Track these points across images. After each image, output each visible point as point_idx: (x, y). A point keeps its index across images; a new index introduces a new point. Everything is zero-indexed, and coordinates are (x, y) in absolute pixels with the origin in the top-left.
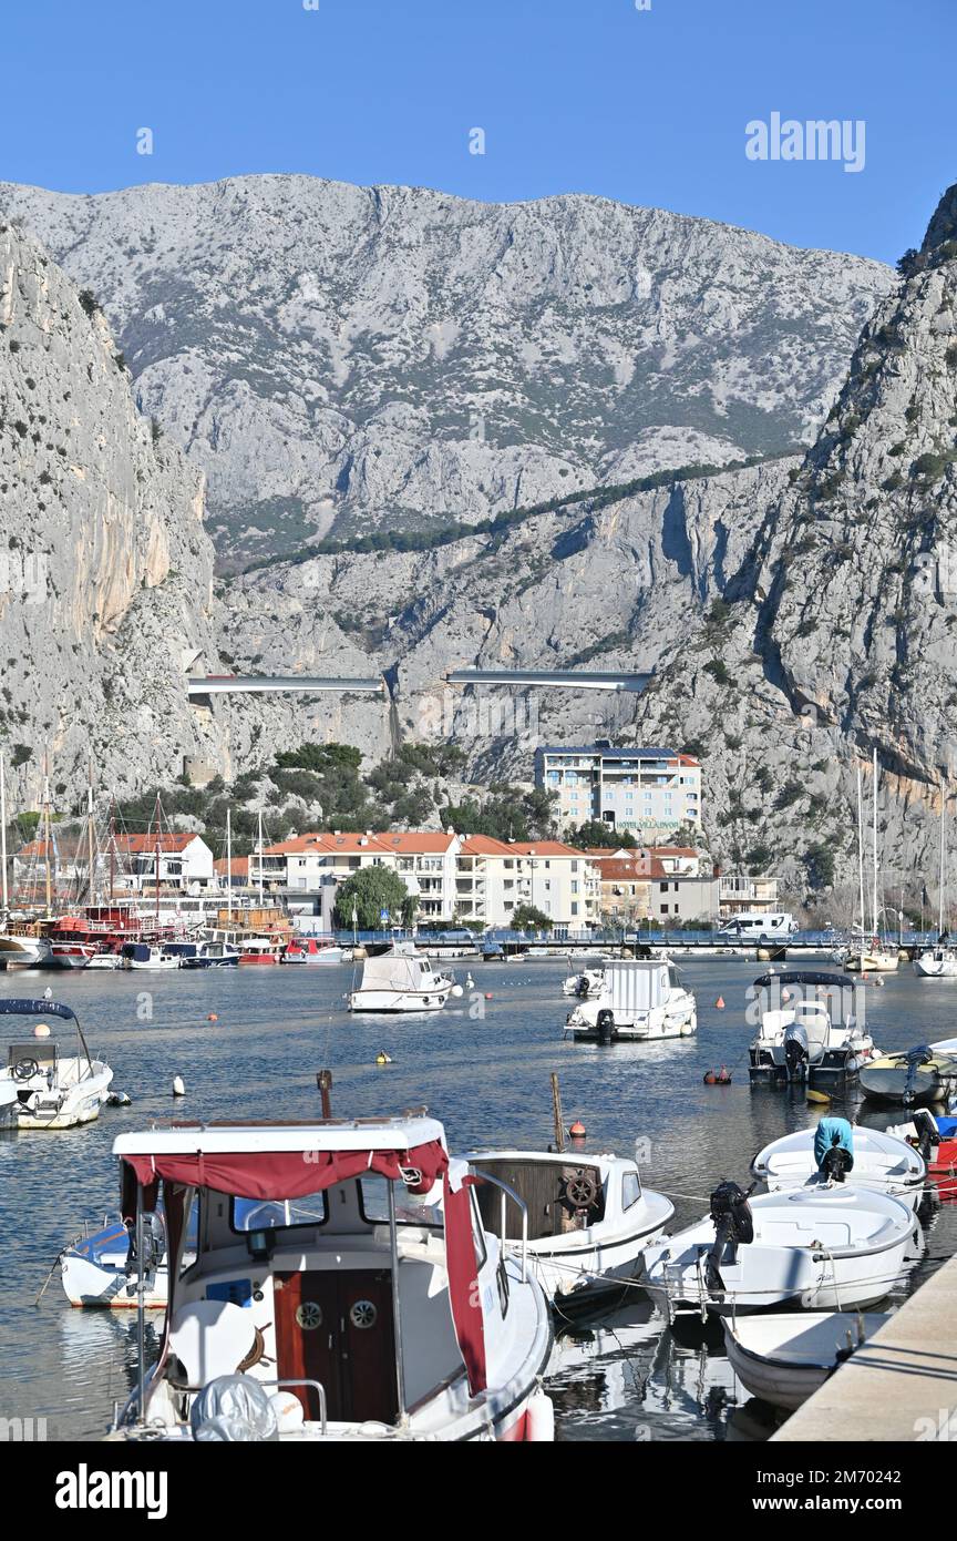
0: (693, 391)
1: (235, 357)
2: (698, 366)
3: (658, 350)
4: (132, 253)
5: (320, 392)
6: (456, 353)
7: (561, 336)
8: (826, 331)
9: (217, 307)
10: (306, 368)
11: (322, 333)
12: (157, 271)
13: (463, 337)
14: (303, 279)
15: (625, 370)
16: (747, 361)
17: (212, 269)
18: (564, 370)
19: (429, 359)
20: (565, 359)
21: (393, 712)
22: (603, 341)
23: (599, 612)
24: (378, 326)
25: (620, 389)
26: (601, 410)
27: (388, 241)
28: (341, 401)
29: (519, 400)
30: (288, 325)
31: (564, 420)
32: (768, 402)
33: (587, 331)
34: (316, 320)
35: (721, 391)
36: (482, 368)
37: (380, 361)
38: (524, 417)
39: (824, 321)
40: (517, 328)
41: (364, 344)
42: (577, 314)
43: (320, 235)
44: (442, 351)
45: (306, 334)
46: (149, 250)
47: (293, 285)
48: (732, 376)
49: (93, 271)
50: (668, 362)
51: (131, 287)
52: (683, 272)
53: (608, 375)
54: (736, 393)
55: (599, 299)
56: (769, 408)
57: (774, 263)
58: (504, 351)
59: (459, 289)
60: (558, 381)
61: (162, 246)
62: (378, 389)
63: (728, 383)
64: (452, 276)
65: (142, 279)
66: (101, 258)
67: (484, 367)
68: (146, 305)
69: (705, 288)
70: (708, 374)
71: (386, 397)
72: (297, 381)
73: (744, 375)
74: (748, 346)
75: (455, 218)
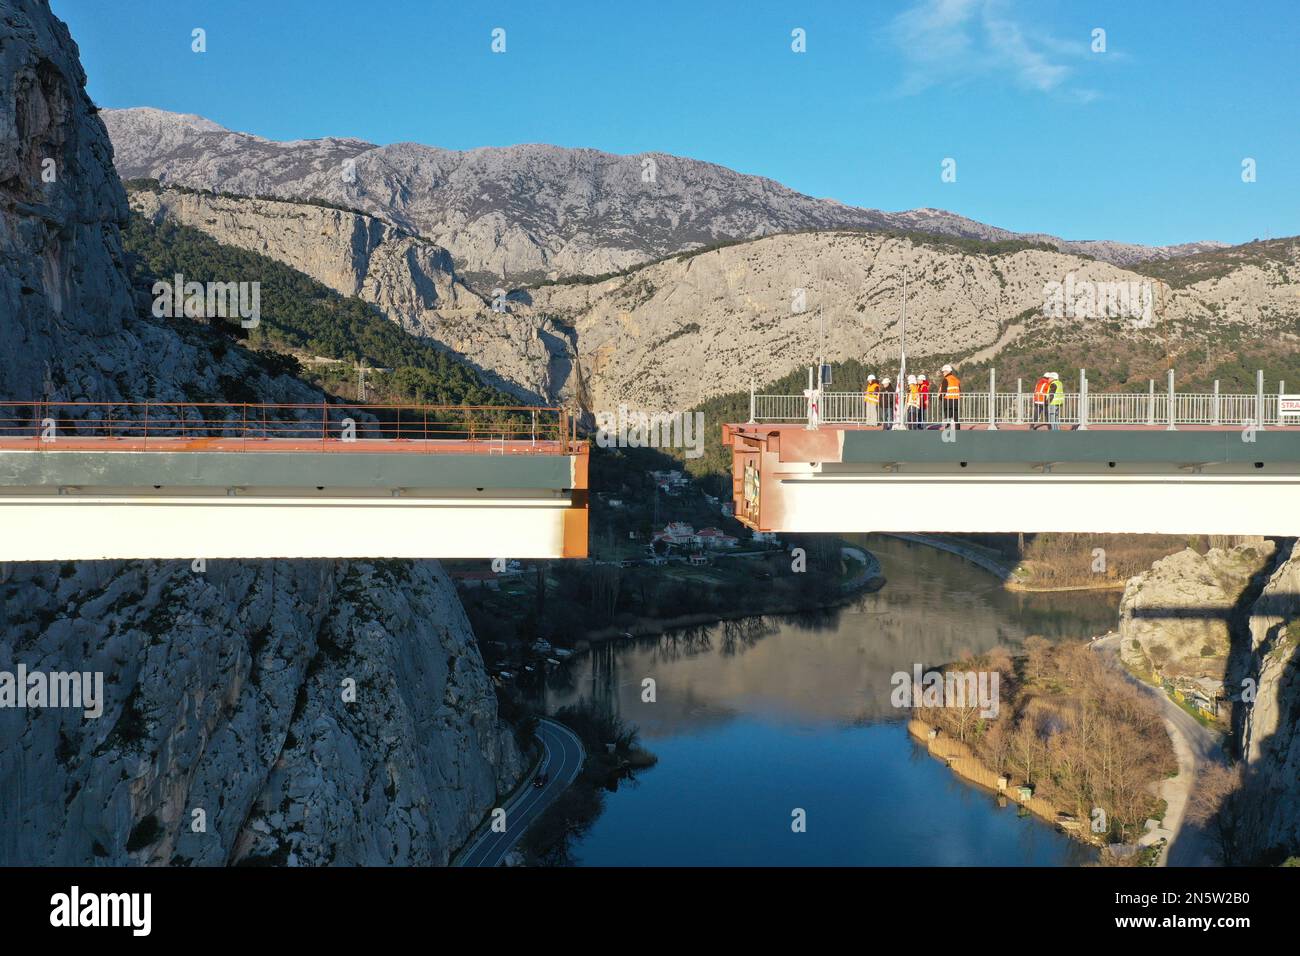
0: (703, 229)
1: (517, 214)
2: (705, 218)
3: (689, 213)
4: (476, 173)
5: (551, 228)
6: (607, 213)
7: (649, 208)
8: (756, 206)
9: (510, 195)
10: (546, 219)
11: (553, 205)
12: (487, 180)
13: (610, 208)
14: (545, 184)
15: (675, 221)
16: (724, 217)
17: (509, 180)
18: (650, 220)
19: (596, 216)
20: (650, 216)
21: (578, 363)
22: (666, 209)
23: (681, 314)
24: (575, 203)
25: (674, 228)
26: (666, 236)
27: (580, 169)
28: (560, 232)
29: (632, 232)
30: (540, 202)
31: (651, 240)
32: (734, 233)
33: (659, 206)
34: (550, 200)
35: (714, 229)
36: (618, 220)
37: (576, 217)
38: (634, 238)
39: (755, 201)
40: (631, 204)
41: (570, 210)
42: (656, 199)
43: (552, 167)
44: (601, 213)
45: (547, 206)
46: (484, 172)
47: (541, 187)
48: (719, 223)
49: (461, 180)
50: (693, 217)
51: (476, 187)
52: (697, 183)
53: (669, 223)
54: (721, 230)
55: (664, 194)
56: (734, 236)
57: (733, 180)
58: (625, 213)
59: (608, 189)
60: (648, 225)
61: (488, 171)
62: (576, 227)
63: (717, 226)
64: (605, 184)
65: (481, 184)
66: (464, 175)
67: (618, 219)
68: (482, 194)
69: (707, 188)
70: (709, 222)
71: (578, 231)
72: (542, 224)
73: (724, 223)
74: (726, 211)
75: (606, 161)
